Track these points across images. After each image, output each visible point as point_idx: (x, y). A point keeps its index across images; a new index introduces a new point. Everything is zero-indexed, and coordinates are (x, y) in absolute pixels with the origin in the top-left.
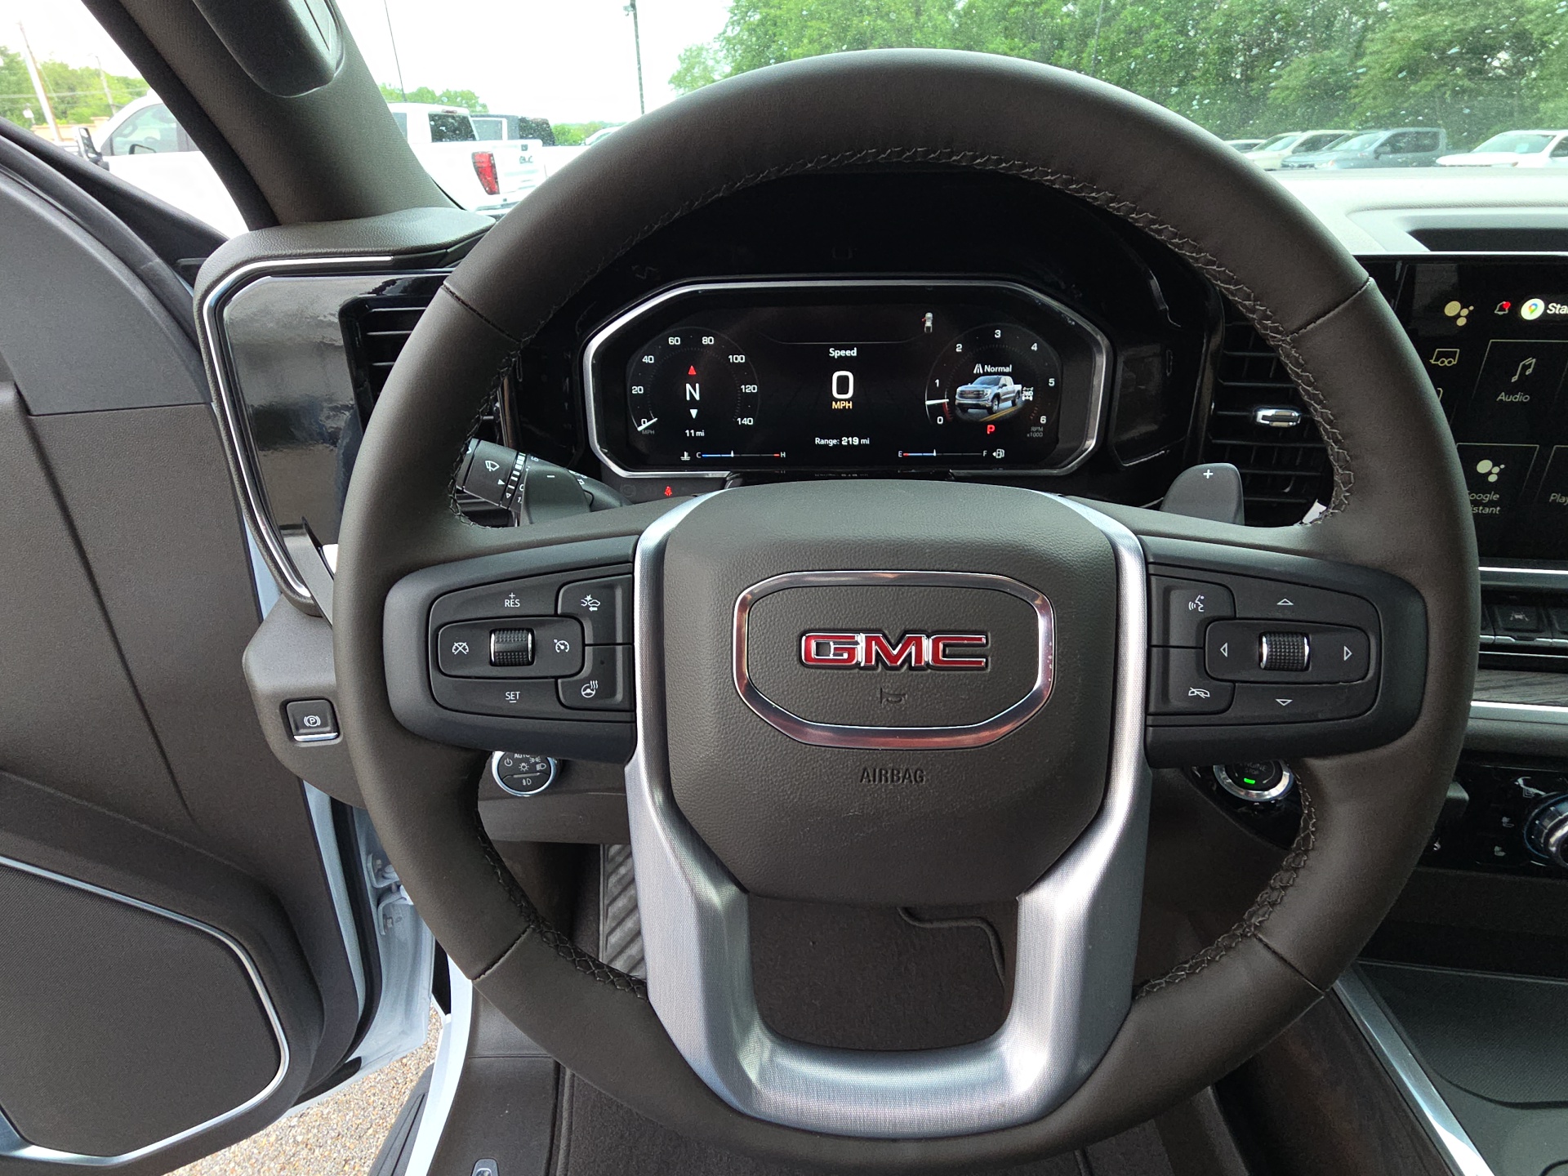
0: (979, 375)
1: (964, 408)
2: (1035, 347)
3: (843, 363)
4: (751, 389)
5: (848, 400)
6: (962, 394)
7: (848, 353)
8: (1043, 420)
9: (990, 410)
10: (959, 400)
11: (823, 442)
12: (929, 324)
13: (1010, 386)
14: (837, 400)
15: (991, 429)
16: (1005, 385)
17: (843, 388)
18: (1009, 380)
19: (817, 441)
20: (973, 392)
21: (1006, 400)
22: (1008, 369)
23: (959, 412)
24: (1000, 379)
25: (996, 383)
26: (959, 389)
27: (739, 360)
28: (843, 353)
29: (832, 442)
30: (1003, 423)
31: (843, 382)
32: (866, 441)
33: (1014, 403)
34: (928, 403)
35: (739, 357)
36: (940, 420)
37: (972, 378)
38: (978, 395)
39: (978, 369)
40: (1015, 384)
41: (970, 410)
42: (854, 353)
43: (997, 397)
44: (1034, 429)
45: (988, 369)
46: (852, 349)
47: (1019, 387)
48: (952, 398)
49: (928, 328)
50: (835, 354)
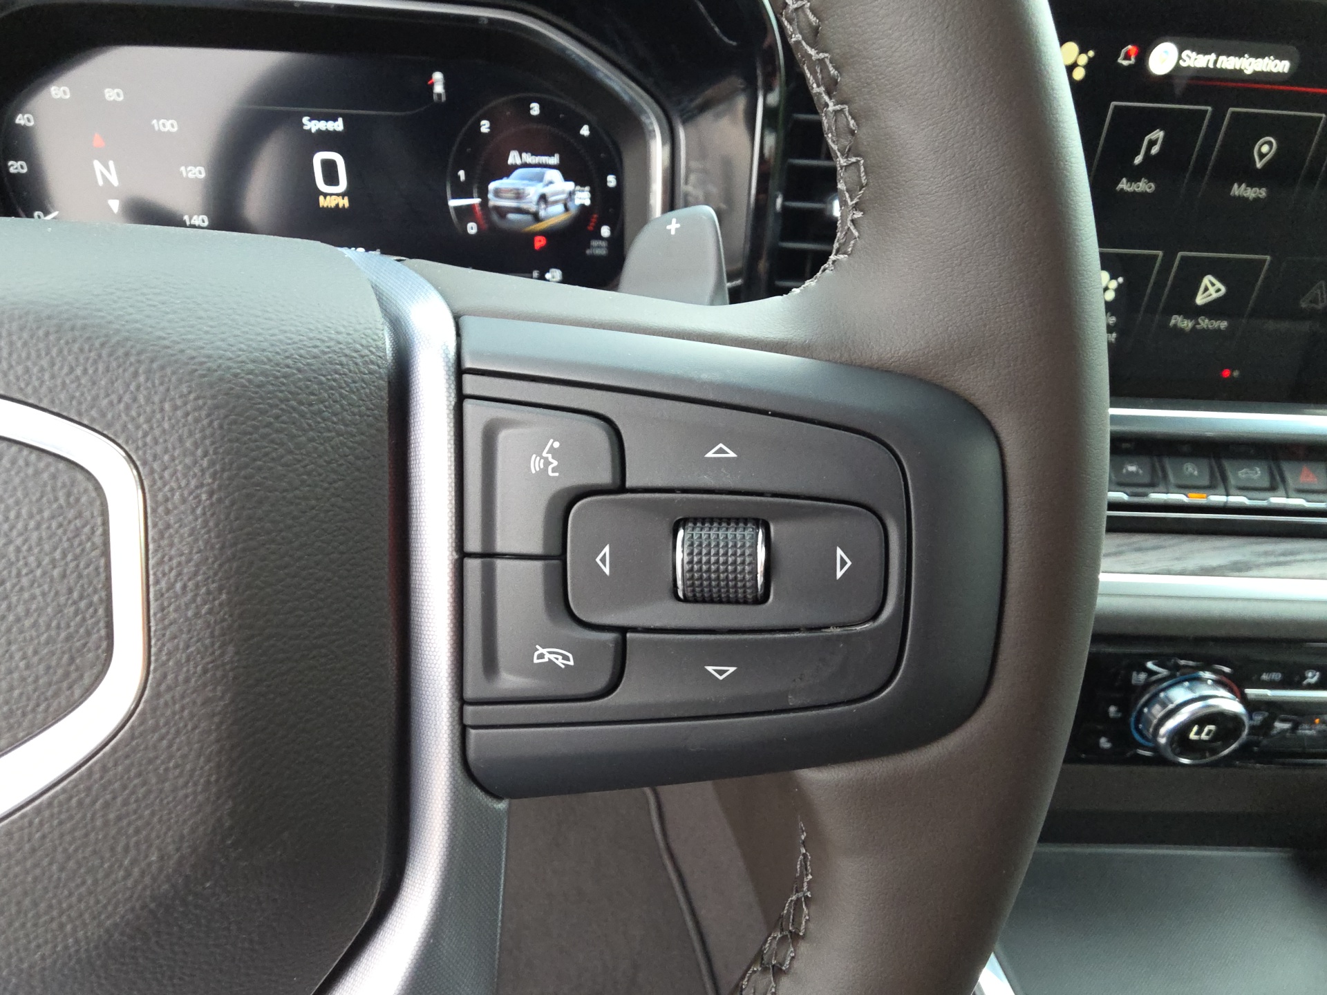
0: (515, 167)
1: (502, 212)
2: (585, 131)
3: (326, 141)
4: (194, 172)
5: (343, 195)
6: (497, 193)
7: (331, 125)
8: (605, 232)
9: (536, 217)
10: (493, 201)
12: (439, 88)
13: (557, 184)
14: (325, 195)
15: (540, 242)
16: (551, 183)
17: (331, 178)
18: (555, 175)
20: (510, 190)
21: (556, 202)
22: (554, 160)
23: (495, 217)
24: (544, 173)
25: (540, 179)
26: (493, 186)
27: (168, 128)
28: (322, 125)
30: (553, 234)
31: (329, 167)
33: (567, 209)
34: (453, 203)
35: (168, 123)
36: (472, 228)
37: (508, 171)
38: (519, 195)
39: (514, 158)
40: (565, 181)
41: (511, 216)
42: (338, 125)
43: (543, 198)
44: (594, 243)
45: (528, 158)
46: (335, 120)
47: (570, 186)
48: (483, 194)
49: (439, 95)
50: (312, 125)
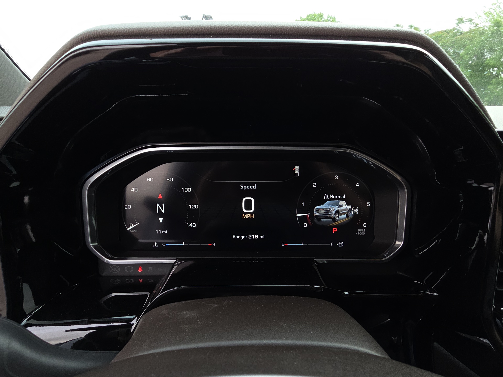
0: (327, 200)
1: (319, 218)
2: (358, 185)
3: (248, 193)
4: (195, 207)
5: (252, 213)
6: (318, 211)
7: (251, 187)
8: (365, 225)
9: (334, 220)
10: (316, 214)
11: (237, 237)
12: (297, 172)
13: (345, 206)
14: (245, 213)
15: (335, 230)
16: (342, 206)
17: (248, 206)
18: (344, 203)
19: (234, 236)
20: (323, 209)
21: (343, 214)
22: (343, 197)
23: (316, 220)
24: (339, 202)
25: (337, 204)
26: (316, 207)
27: (188, 190)
28: (248, 187)
29: (243, 237)
30: (341, 227)
31: (249, 203)
32: (263, 237)
33: (347, 216)
34: (298, 215)
36: (305, 225)
37: (323, 202)
38: (327, 211)
39: (326, 196)
40: (347, 205)
41: (322, 220)
42: (255, 187)
43: (338, 212)
44: (359, 230)
45: (331, 196)
46: (253, 185)
47: (350, 207)
48: (312, 213)
49: (297, 173)
50: (244, 188)
